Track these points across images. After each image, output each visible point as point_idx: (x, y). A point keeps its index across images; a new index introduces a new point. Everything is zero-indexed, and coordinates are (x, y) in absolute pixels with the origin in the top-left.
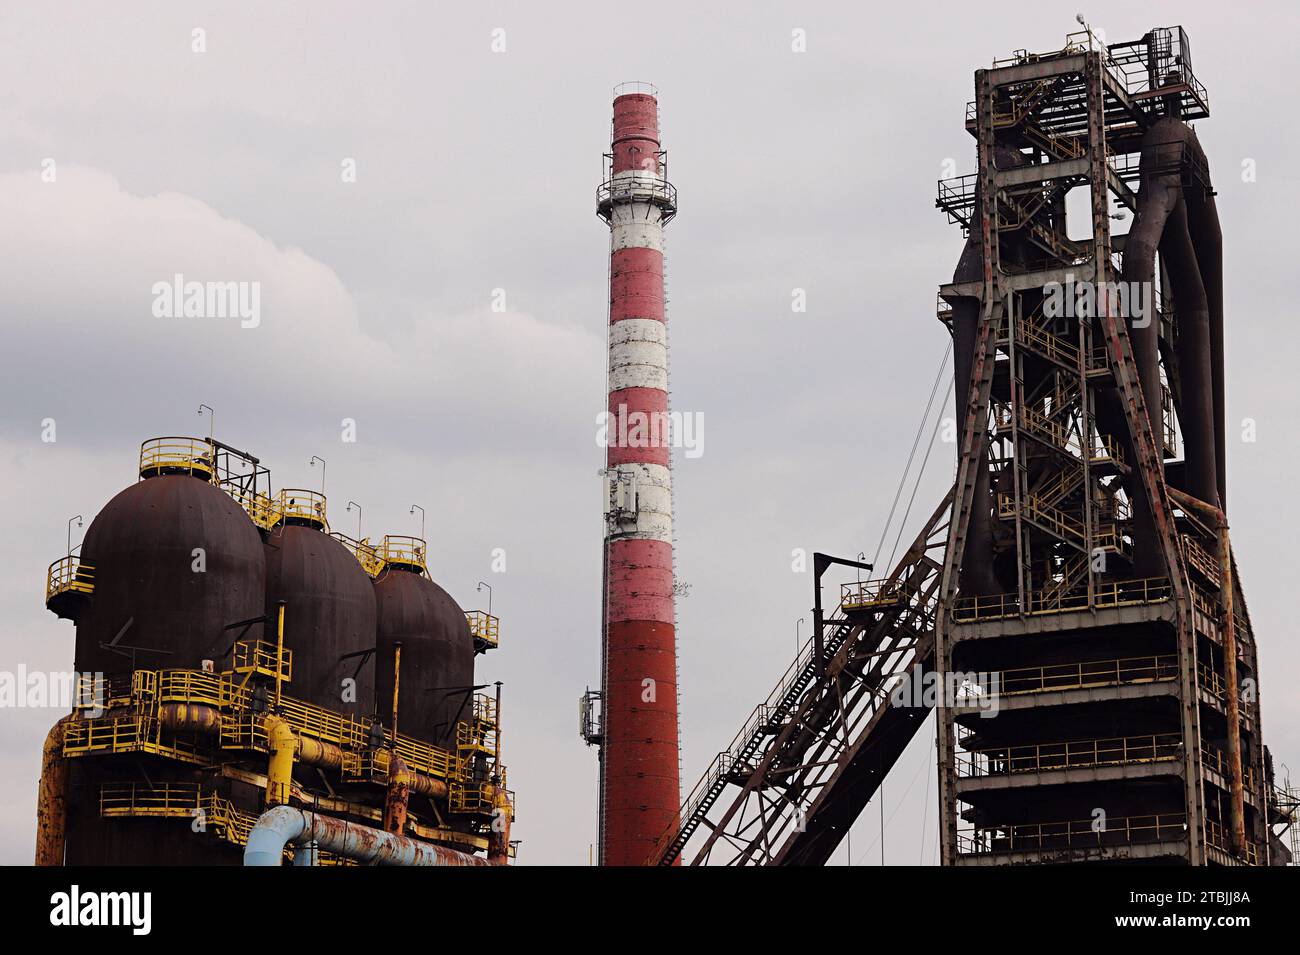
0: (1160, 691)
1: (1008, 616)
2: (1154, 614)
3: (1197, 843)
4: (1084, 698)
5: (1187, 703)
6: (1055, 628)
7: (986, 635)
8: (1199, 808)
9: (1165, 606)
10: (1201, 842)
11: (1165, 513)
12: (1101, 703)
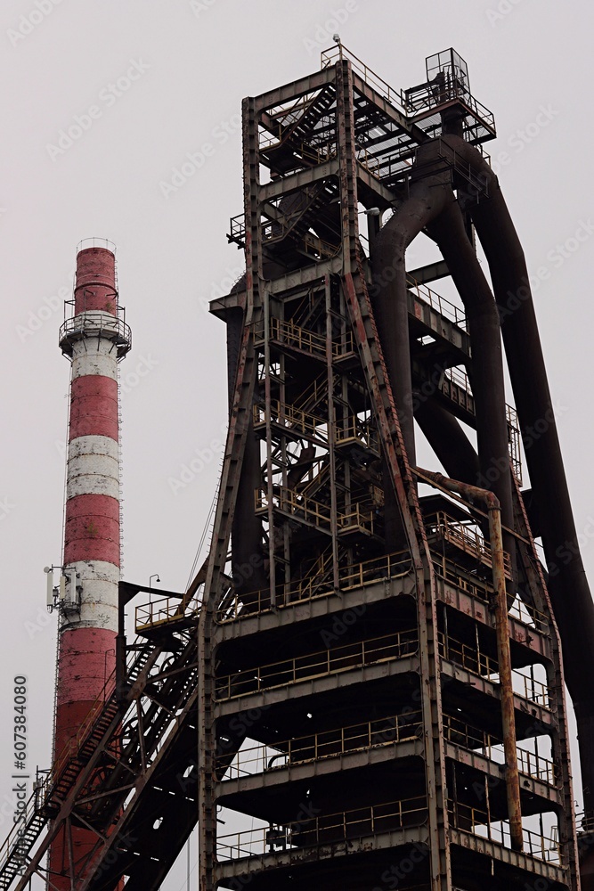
0: (403, 668)
1: (265, 611)
2: (397, 590)
3: (436, 827)
4: (331, 685)
5: (426, 677)
6: (306, 617)
7: (245, 633)
8: (438, 788)
9: (407, 580)
10: (441, 826)
11: (404, 484)
12: (347, 687)
